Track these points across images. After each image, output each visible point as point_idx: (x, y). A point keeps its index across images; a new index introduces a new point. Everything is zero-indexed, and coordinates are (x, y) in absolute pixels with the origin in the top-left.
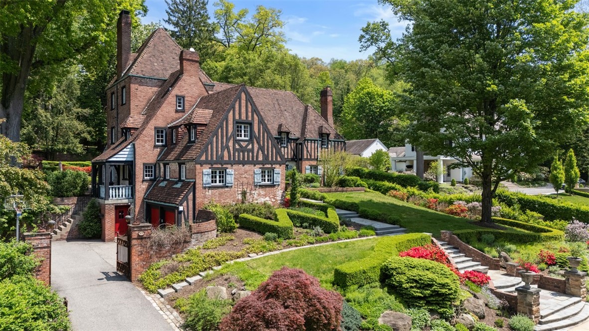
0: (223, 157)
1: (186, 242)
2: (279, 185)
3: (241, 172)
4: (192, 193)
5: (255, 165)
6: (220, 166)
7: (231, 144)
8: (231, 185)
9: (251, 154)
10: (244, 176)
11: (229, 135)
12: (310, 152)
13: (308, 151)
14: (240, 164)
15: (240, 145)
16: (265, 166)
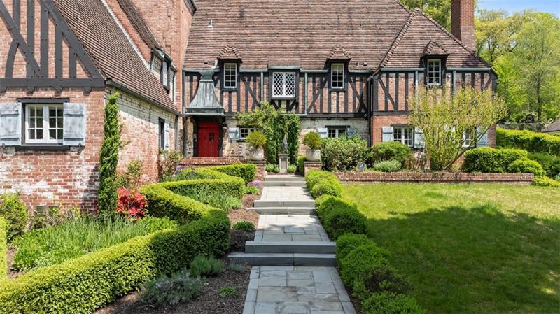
2: (81, 148)
16: (36, 94)
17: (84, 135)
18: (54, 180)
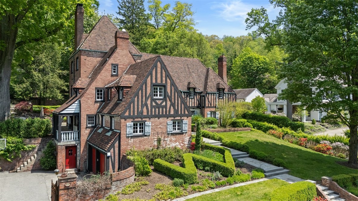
0: (143, 112)
1: (106, 189)
2: (186, 132)
3: (157, 123)
4: (118, 142)
5: (168, 118)
6: (140, 120)
7: (149, 102)
8: (149, 134)
9: (164, 109)
10: (159, 127)
11: (148, 95)
12: (210, 102)
13: (209, 101)
14: (156, 117)
15: (156, 103)
16: (176, 118)
17: (187, 129)
18: (180, 142)
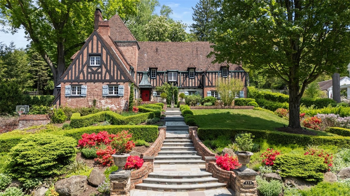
0: (79, 78)
2: (123, 96)
3: (92, 87)
4: (59, 100)
5: (103, 83)
6: (77, 83)
7: (85, 69)
8: (84, 96)
9: (100, 75)
10: (94, 90)
11: (84, 63)
12: (211, 81)
14: (92, 82)
15: (92, 70)
16: (111, 83)
17: (123, 93)
18: (116, 104)
